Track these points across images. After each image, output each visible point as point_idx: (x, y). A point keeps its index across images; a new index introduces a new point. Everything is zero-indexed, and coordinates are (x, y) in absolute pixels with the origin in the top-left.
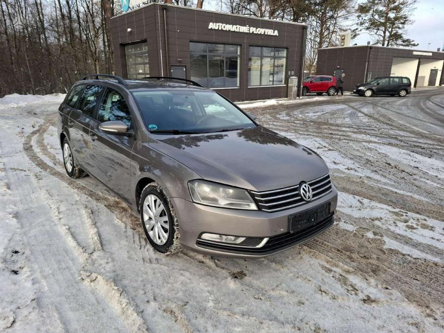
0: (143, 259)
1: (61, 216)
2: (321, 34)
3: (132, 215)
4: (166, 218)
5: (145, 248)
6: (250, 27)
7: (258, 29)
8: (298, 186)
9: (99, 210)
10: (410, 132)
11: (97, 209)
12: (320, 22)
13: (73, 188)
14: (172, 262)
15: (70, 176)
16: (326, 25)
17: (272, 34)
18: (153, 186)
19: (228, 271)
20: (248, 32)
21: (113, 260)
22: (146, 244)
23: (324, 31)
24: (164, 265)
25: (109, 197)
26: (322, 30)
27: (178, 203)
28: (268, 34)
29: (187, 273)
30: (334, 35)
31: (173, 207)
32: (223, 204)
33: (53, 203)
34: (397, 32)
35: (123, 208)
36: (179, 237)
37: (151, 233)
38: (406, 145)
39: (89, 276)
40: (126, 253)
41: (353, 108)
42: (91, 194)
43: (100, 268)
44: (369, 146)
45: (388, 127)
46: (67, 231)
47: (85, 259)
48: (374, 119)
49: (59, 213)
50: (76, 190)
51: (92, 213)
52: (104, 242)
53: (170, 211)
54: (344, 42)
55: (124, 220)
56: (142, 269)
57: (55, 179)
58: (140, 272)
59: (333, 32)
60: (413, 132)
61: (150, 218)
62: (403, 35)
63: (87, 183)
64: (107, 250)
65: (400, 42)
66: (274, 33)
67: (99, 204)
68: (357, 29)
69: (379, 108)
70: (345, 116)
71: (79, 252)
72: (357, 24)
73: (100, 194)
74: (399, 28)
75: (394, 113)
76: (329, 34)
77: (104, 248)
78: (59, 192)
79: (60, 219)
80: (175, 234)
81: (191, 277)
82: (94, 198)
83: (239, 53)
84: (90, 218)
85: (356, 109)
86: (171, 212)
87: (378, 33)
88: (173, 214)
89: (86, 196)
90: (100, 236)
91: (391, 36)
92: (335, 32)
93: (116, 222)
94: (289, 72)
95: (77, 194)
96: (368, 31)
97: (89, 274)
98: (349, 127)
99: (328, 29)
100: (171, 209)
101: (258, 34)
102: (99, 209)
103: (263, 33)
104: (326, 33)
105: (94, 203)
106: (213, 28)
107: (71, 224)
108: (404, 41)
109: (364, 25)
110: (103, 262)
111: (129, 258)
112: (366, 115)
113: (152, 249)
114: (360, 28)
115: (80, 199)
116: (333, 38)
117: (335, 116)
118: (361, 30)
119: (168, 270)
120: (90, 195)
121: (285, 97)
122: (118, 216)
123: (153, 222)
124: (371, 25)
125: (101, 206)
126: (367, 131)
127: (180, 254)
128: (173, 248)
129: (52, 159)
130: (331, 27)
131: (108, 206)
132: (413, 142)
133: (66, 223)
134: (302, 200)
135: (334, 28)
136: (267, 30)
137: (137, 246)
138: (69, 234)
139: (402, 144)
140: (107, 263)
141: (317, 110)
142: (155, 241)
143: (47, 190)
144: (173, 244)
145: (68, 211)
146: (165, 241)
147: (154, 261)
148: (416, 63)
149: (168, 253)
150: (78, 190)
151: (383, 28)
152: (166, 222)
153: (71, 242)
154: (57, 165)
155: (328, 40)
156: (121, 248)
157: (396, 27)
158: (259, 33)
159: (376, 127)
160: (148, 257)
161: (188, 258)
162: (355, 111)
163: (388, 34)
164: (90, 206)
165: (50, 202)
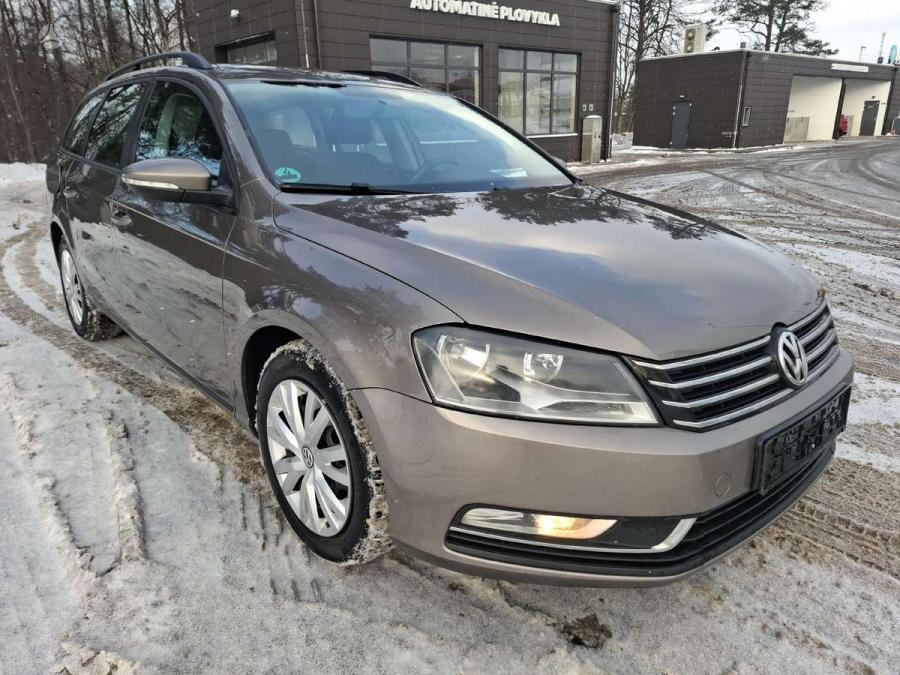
0: (273, 584)
1: (37, 447)
2: (642, 30)
3: (240, 439)
4: (339, 453)
5: (277, 543)
6: (500, 5)
7: (517, 11)
8: (768, 338)
9: (147, 428)
10: (867, 220)
11: (142, 423)
12: (637, 5)
13: (86, 367)
14: (366, 589)
15: (82, 335)
16: (652, 11)
17: (548, 22)
18: (292, 352)
19: (552, 621)
20: (497, 17)
21: (177, 593)
22: (282, 529)
23: (646, 25)
24: (342, 607)
25: (181, 389)
26: (642, 23)
27: (380, 405)
28: (540, 22)
29: (419, 634)
30: (666, 33)
31: (360, 416)
32: (536, 408)
33: (22, 409)
34: (795, 26)
35: (215, 417)
36: (385, 511)
37: (294, 499)
38: (876, 245)
39: (90, 661)
40: (220, 563)
41: (723, 177)
42: (132, 382)
43: (131, 625)
44: (795, 250)
45: (818, 212)
46: (46, 494)
47: (85, 591)
48: (777, 196)
49: (32, 437)
50: (91, 372)
51: (127, 435)
52: (153, 529)
53: (352, 429)
54: (692, 44)
55: (217, 453)
56: (271, 622)
57: (42, 343)
58: (262, 637)
59: (665, 27)
60: (875, 220)
61: (290, 454)
62: (806, 33)
63: (124, 352)
64: (161, 557)
65: (800, 46)
66: (550, 19)
67: (149, 408)
68: (712, 21)
69: (778, 177)
70: (714, 192)
71: (70, 566)
72: (714, 10)
73: (157, 379)
74: (799, 18)
75: (814, 186)
76: (656, 31)
77: (152, 547)
78: (44, 378)
79: (34, 454)
80: (372, 503)
81: (432, 650)
82: (138, 390)
83: (477, 64)
84: (119, 450)
85: (731, 180)
86: (356, 432)
87: (756, 29)
88: (361, 440)
89: (116, 387)
90: (140, 509)
91: (782, 35)
92: (669, 26)
93: (194, 460)
94: (585, 106)
95: (94, 382)
96: (735, 25)
97: (92, 654)
98: (732, 214)
99: (655, 20)
100: (355, 422)
101: (517, 21)
102: (148, 422)
103: (527, 20)
104: (650, 31)
105: (134, 408)
106: (421, 8)
107: (61, 473)
108: (808, 45)
109: (726, 13)
110: (141, 601)
111: (228, 581)
112: (757, 190)
113: (299, 545)
114: (719, 18)
115: (98, 397)
116: (666, 40)
117: (692, 193)
118: (721, 23)
119: (354, 625)
120: (129, 383)
121: (576, 160)
122: (203, 442)
123: (299, 465)
124: (742, 11)
125: (155, 413)
126: (777, 221)
127: (389, 563)
128: (367, 549)
129: (44, 297)
130: (661, 15)
131: (176, 415)
132: (889, 239)
133: (46, 468)
134: (782, 384)
135: (667, 19)
136: (536, 14)
137: (253, 538)
138: (51, 503)
139: (865, 243)
140: (155, 605)
141: (649, 183)
142: (308, 524)
143: (12, 374)
144: (365, 534)
145: (58, 432)
146: (338, 525)
147: (306, 589)
148: (836, 87)
149: (351, 562)
150: (98, 371)
151: (765, 19)
152: (338, 465)
153: (52, 531)
154: (55, 308)
155: (656, 43)
156: (204, 545)
157: (793, 16)
158: (520, 19)
159: (790, 213)
160: (290, 575)
161: (415, 574)
162: (729, 183)
163: (775, 31)
164: (122, 415)
165: (15, 405)
